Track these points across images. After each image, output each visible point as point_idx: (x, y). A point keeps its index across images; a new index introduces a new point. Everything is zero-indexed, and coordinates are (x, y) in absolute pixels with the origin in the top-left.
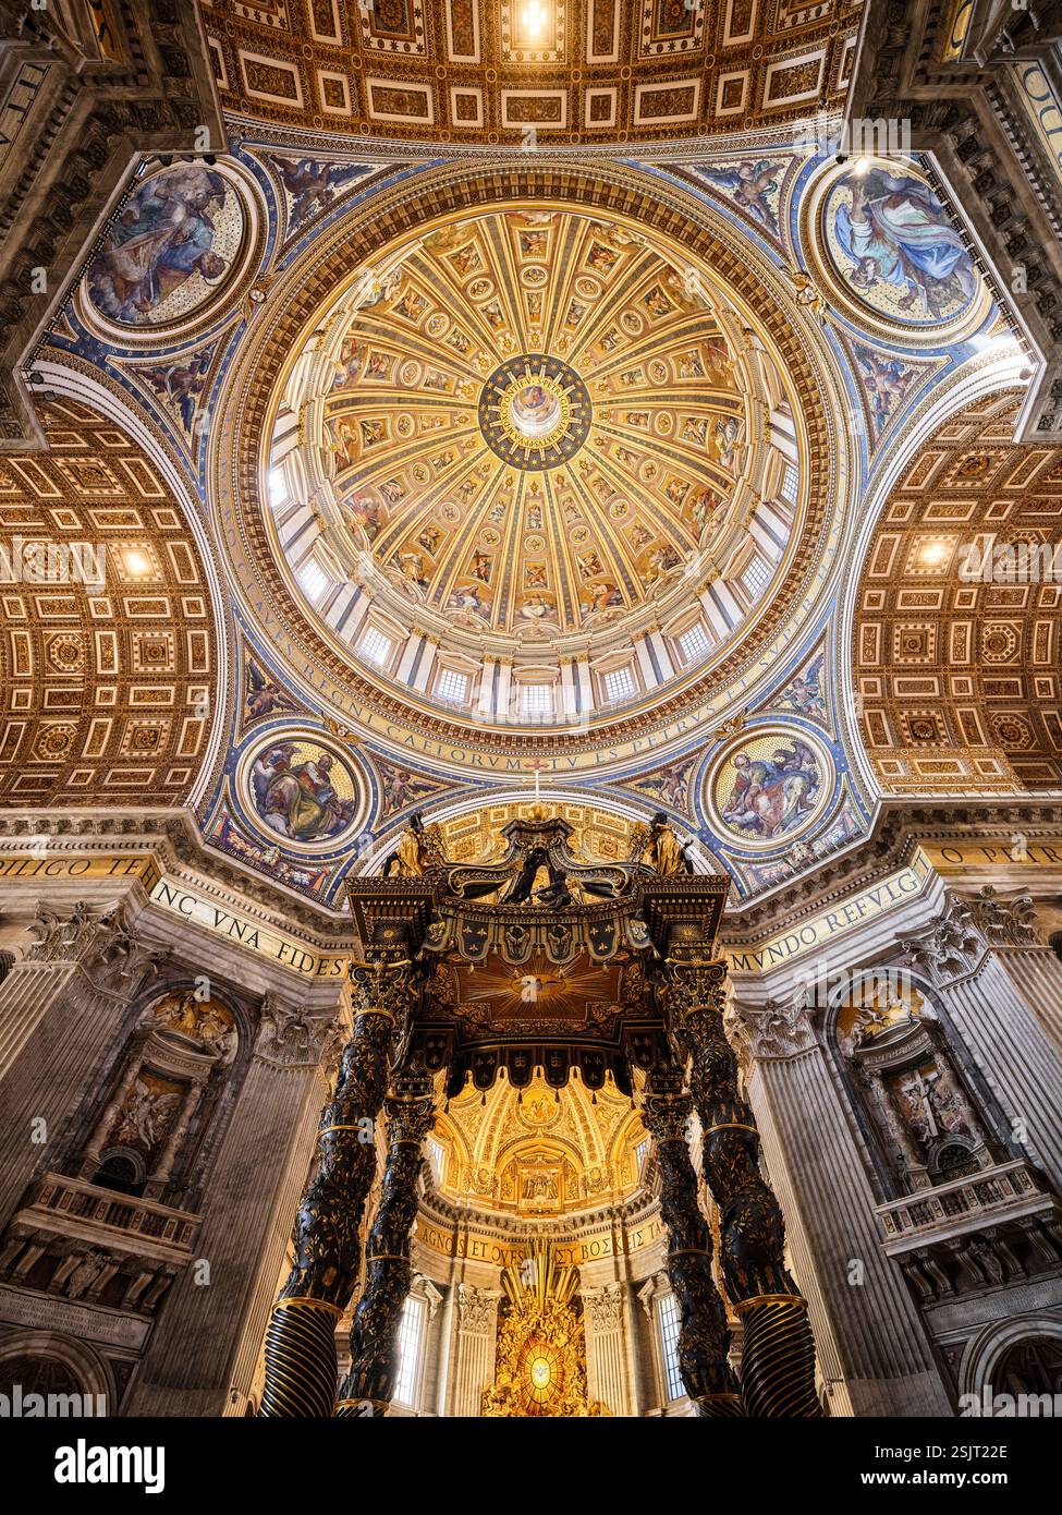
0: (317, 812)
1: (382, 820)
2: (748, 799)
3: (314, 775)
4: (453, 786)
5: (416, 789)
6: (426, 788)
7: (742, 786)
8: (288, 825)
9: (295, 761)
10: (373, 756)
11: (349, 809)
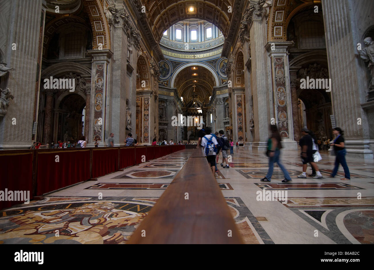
0: (165, 72)
1: (173, 70)
2: (224, 68)
3: (163, 67)
4: (182, 63)
5: (177, 64)
6: (178, 64)
7: (223, 66)
8: (162, 75)
9: (161, 66)
10: (170, 61)
11: (169, 70)
